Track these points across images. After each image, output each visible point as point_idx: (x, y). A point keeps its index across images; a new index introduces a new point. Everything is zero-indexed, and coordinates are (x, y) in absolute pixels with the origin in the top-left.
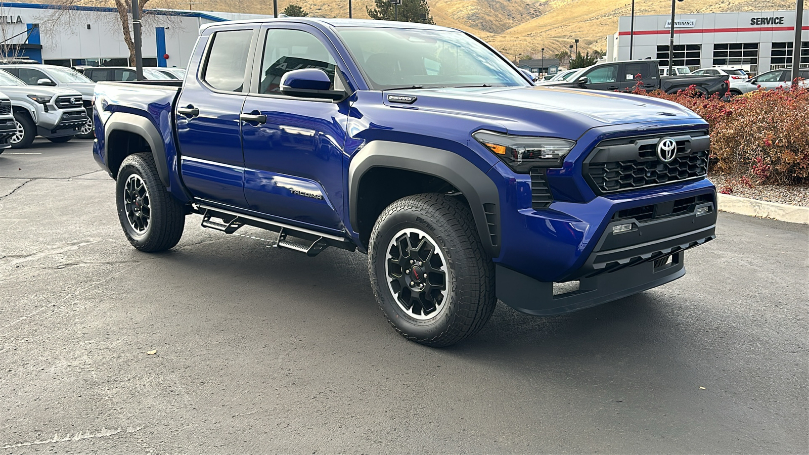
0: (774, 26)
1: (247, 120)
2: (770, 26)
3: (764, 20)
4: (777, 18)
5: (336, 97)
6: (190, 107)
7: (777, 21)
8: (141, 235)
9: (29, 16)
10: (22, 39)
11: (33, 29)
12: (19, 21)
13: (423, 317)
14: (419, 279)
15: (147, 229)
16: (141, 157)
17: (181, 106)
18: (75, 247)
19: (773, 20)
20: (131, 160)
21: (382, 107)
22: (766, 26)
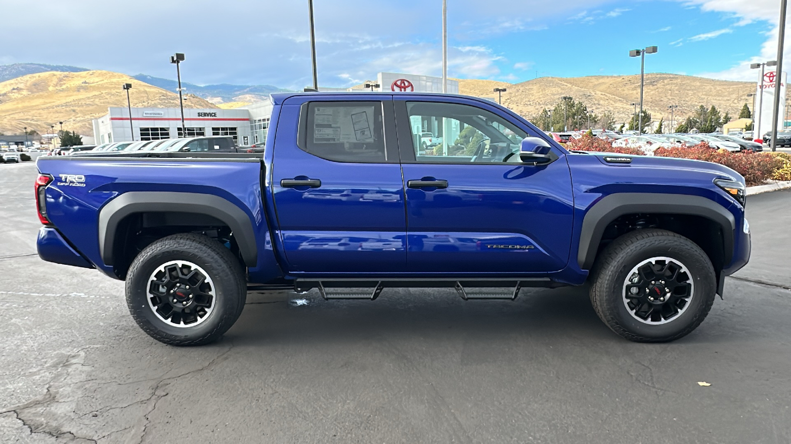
0: (212, 118)
2: (209, 117)
3: (205, 114)
4: (213, 113)
7: (213, 115)
19: (210, 114)
22: (207, 117)
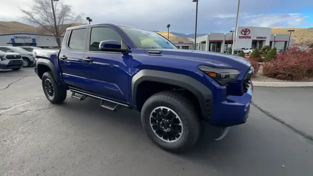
1: (85, 61)
5: (123, 51)
6: (64, 56)
8: (52, 98)
9: (33, 37)
10: (31, 42)
11: (34, 40)
12: (30, 38)
13: (168, 141)
14: (167, 126)
15: (53, 96)
16: (49, 73)
17: (61, 56)
18: (29, 102)
20: (46, 74)
21: (146, 55)
